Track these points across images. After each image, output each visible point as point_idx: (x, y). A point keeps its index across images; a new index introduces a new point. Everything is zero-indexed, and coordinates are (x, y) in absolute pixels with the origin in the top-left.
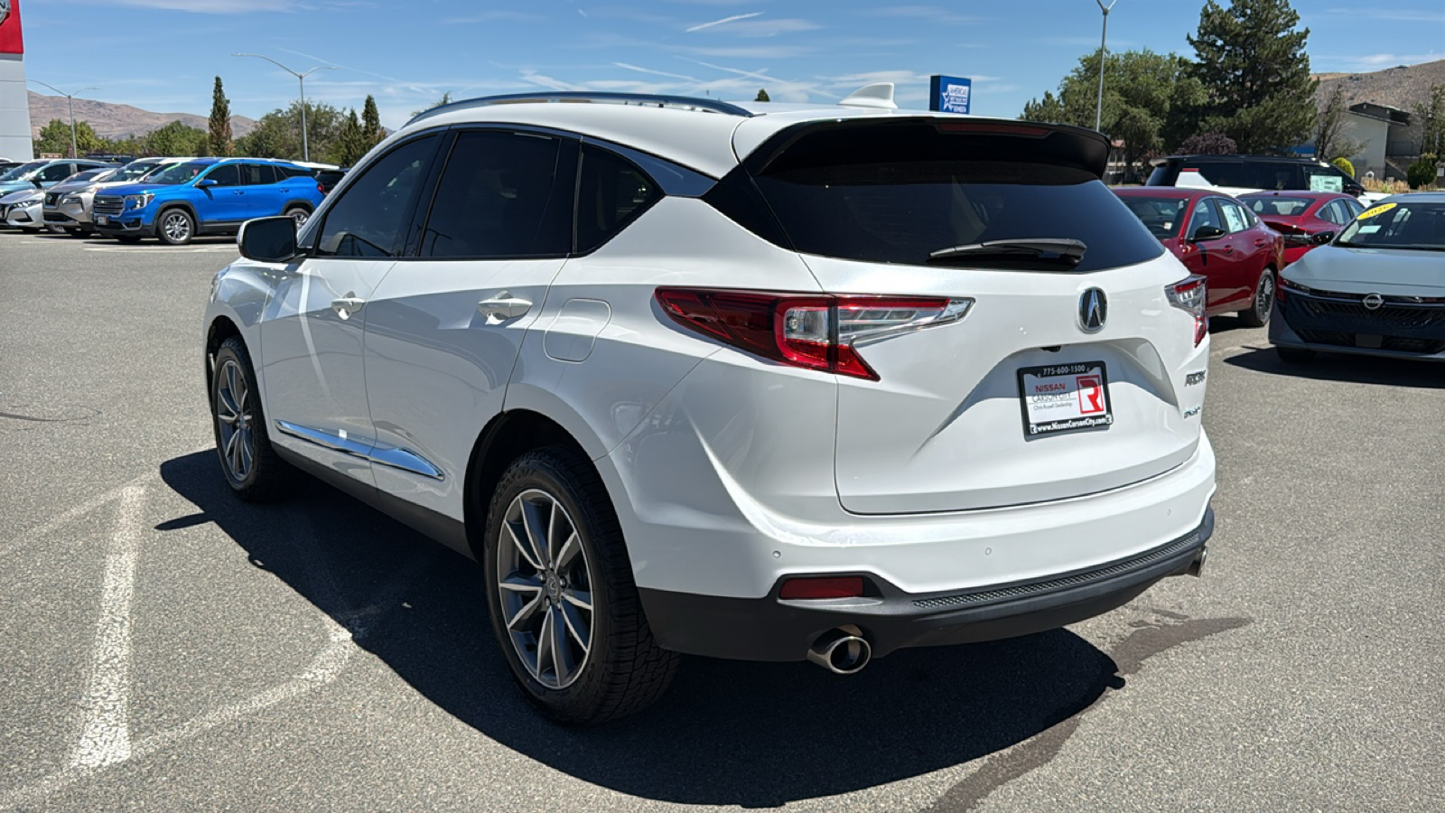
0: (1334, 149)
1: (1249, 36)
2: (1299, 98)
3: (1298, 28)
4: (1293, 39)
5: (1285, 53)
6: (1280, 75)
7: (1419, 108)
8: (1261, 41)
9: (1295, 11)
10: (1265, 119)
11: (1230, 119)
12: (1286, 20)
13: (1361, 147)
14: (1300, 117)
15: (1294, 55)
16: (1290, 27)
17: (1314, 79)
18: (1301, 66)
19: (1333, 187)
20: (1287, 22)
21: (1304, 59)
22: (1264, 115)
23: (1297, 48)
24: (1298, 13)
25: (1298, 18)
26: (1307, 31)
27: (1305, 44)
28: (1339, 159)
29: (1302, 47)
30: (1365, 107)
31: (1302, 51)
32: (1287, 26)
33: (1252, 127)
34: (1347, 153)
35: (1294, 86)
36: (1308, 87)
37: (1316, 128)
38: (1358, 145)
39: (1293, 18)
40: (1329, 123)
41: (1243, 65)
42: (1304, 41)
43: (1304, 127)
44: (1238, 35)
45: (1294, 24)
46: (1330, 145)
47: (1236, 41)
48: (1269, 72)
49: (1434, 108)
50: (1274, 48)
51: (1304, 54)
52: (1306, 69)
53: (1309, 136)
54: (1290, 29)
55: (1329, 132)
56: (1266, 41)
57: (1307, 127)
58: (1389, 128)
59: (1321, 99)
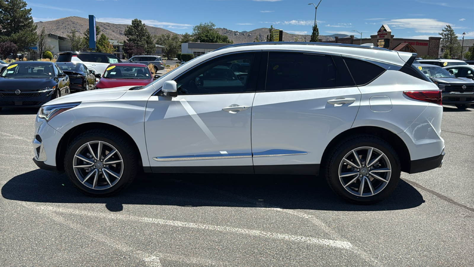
0: (45, 48)
1: (11, 9)
2: (32, 31)
3: (27, 8)
4: (26, 11)
5: (25, 16)
6: (24, 23)
7: (68, 36)
8: (15, 11)
9: (25, 2)
10: (22, 37)
11: (10, 37)
12: (23, 4)
13: (54, 48)
14: (33, 37)
15: (28, 16)
16: (24, 7)
17: (35, 25)
18: (30, 20)
19: (115, 62)
20: (23, 5)
21: (31, 18)
22: (21, 36)
23: (28, 14)
24: (26, 2)
25: (26, 4)
26: (31, 9)
27: (31, 13)
28: (47, 51)
29: (30, 14)
30: (50, 35)
31: (30, 15)
32: (23, 7)
33: (18, 40)
34: (50, 49)
35: (29, 27)
36: (34, 28)
37: (38, 42)
38: (53, 47)
39: (25, 4)
40: (42, 40)
41: (11, 19)
42: (30, 12)
43: (35, 41)
44: (7, 8)
45: (26, 6)
46: (44, 47)
47: (7, 10)
48: (20, 22)
49: (73, 36)
50: (21, 14)
51: (31, 16)
52: (32, 22)
53: (36, 44)
54: (25, 8)
55: (43, 43)
56: (17, 11)
57: (36, 41)
58: (59, 42)
59: (38, 32)
